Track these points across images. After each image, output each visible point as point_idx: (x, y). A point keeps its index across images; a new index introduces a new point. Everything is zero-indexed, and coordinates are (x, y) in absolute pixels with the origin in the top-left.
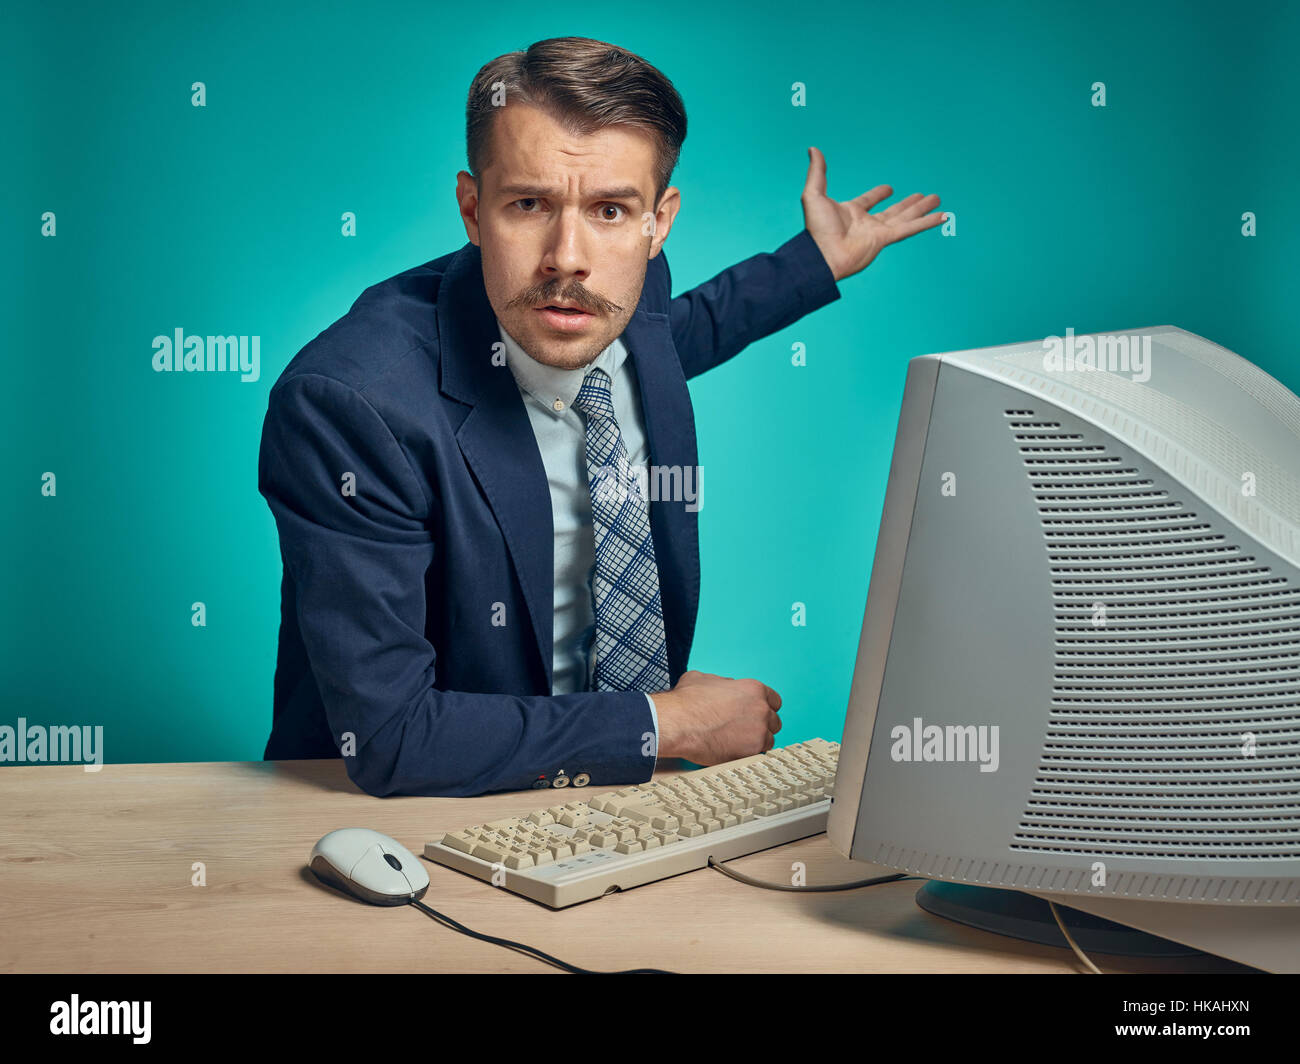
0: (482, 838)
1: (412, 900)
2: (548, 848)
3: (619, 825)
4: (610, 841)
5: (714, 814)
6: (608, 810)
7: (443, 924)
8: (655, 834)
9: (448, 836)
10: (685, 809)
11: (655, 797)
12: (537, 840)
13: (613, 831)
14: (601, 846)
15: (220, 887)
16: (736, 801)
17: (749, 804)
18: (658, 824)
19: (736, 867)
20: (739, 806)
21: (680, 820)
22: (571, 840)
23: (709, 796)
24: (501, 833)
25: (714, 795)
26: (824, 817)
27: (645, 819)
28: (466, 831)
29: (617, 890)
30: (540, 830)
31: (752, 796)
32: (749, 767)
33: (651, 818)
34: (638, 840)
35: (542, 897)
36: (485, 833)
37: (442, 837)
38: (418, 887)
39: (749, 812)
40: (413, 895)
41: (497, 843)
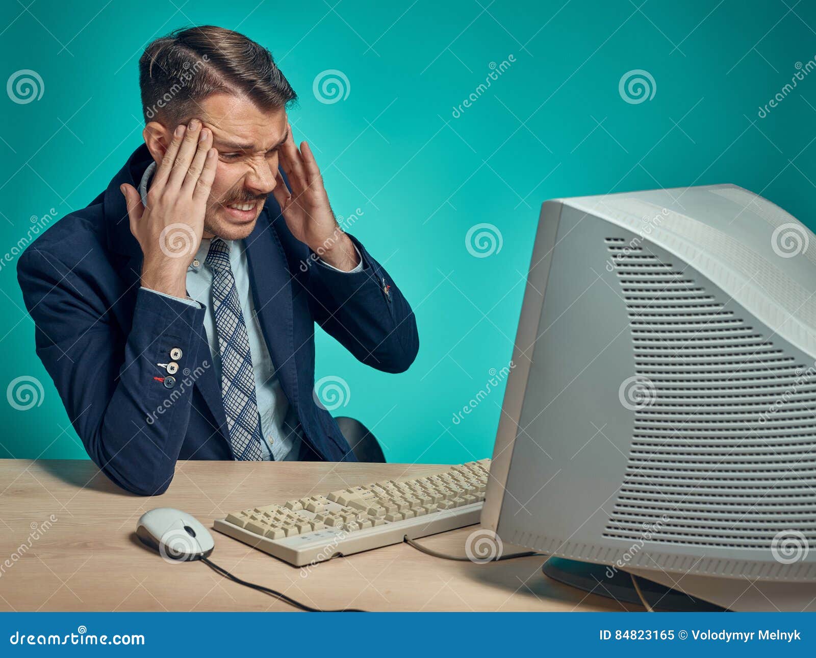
0: (252, 517)
1: (202, 558)
2: (296, 525)
3: (346, 512)
4: (339, 522)
5: (411, 507)
6: (340, 501)
7: (221, 575)
8: (369, 519)
9: (229, 515)
10: (391, 502)
11: (372, 494)
12: (289, 520)
13: (341, 516)
14: (332, 525)
15: (76, 544)
16: (426, 498)
17: (436, 501)
18: (372, 512)
19: (422, 543)
20: (428, 502)
21: (387, 510)
22: (312, 521)
23: (409, 495)
24: (266, 514)
25: (412, 494)
26: (478, 513)
27: (364, 509)
28: (242, 513)
29: (340, 555)
30: (291, 513)
31: (438, 496)
32: (438, 476)
33: (368, 508)
34: (357, 522)
35: (289, 559)
36: (255, 514)
37: (226, 516)
38: (206, 548)
39: (435, 506)
40: (202, 554)
41: (262, 521)
